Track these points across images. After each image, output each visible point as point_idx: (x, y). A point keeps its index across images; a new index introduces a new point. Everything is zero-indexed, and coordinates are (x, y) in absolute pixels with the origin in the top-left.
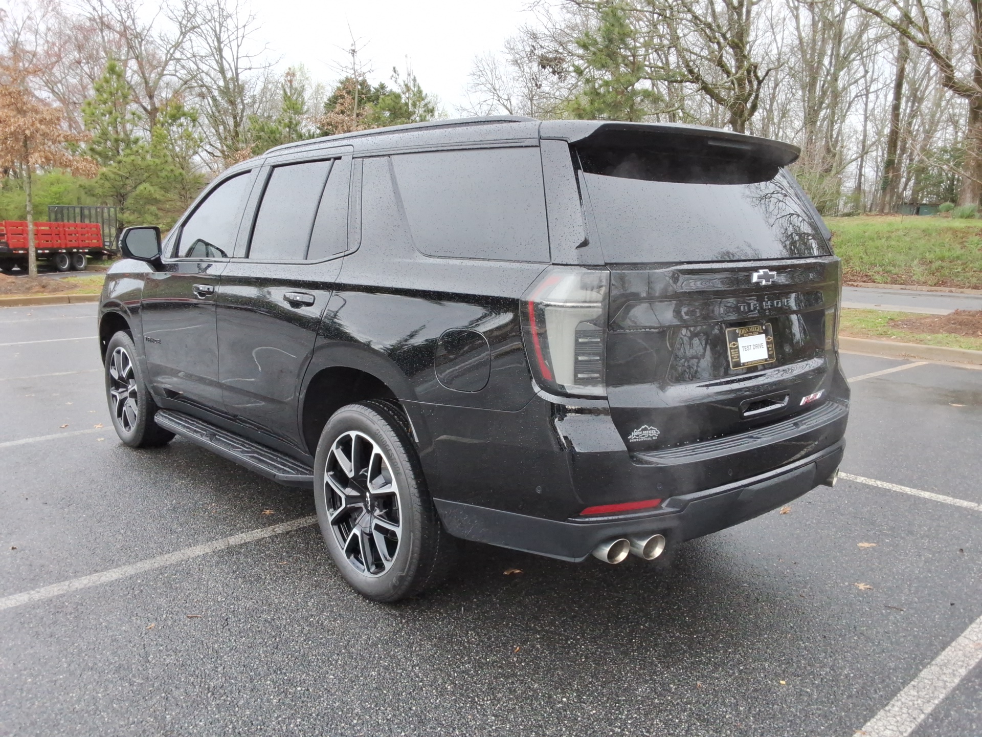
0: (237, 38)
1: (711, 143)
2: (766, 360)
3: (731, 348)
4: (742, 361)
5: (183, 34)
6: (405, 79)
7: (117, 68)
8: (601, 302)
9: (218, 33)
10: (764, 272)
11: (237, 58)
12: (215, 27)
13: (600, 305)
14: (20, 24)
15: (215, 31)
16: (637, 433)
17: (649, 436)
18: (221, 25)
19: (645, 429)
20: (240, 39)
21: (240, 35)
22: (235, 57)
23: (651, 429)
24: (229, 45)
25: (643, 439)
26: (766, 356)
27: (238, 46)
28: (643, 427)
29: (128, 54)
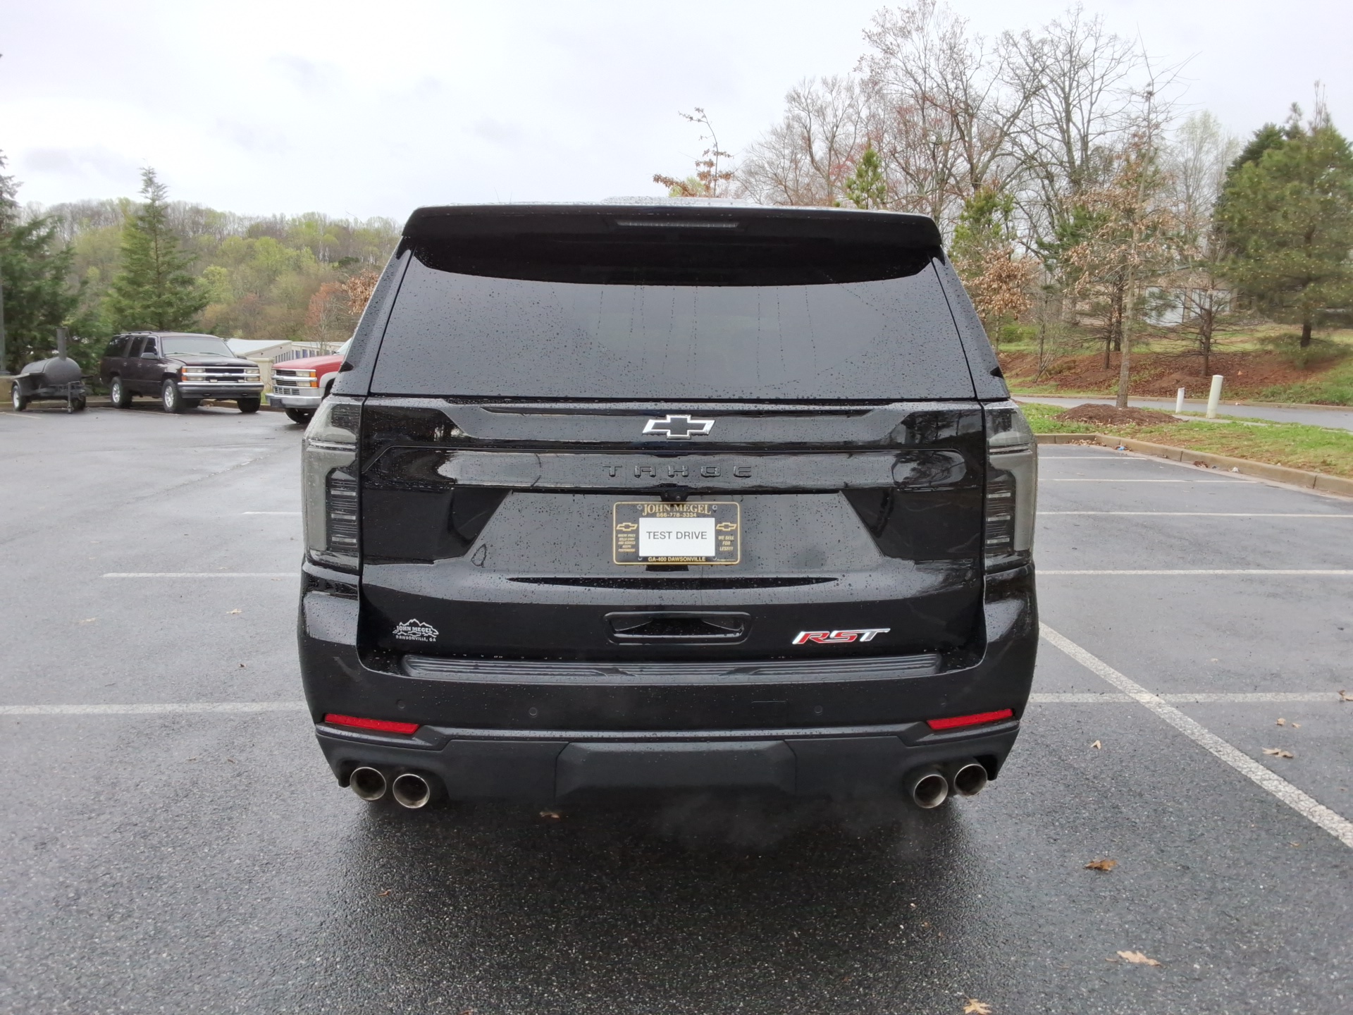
0: (1092, 93)
1: (622, 224)
2: (708, 559)
3: (619, 532)
4: (642, 553)
5: (1026, 98)
6: (1313, 119)
7: (875, 158)
8: (355, 444)
9: (1067, 89)
10: (672, 419)
11: (1089, 121)
12: (1064, 83)
13: (354, 447)
14: (840, 113)
15: (1063, 89)
16: (405, 629)
17: (422, 636)
18: (1072, 80)
19: (413, 625)
20: (1094, 95)
21: (1096, 87)
22: (1086, 120)
23: (424, 626)
24: (1078, 105)
25: (414, 638)
26: (712, 553)
27: (1092, 104)
28: (412, 621)
29: (951, 136)
